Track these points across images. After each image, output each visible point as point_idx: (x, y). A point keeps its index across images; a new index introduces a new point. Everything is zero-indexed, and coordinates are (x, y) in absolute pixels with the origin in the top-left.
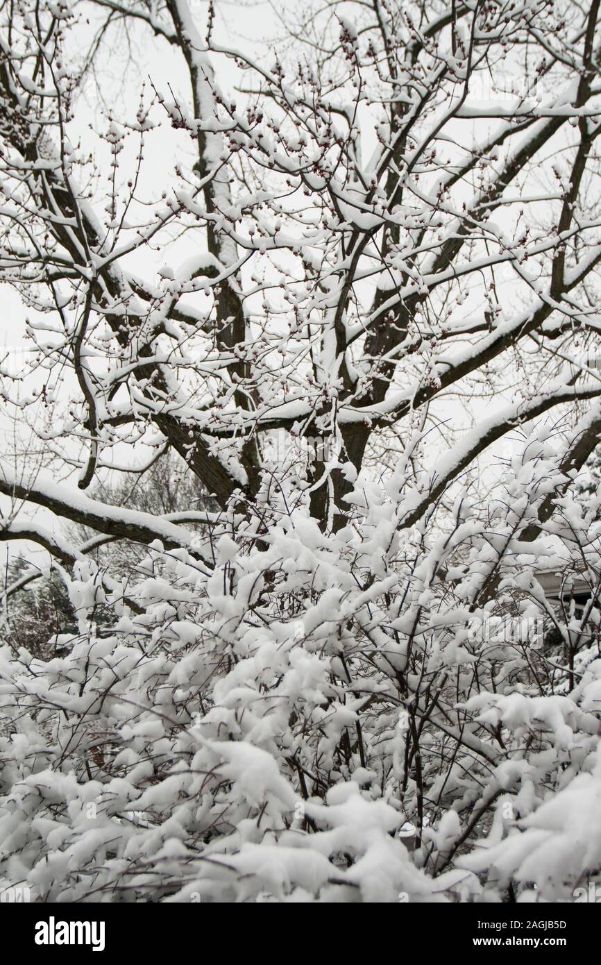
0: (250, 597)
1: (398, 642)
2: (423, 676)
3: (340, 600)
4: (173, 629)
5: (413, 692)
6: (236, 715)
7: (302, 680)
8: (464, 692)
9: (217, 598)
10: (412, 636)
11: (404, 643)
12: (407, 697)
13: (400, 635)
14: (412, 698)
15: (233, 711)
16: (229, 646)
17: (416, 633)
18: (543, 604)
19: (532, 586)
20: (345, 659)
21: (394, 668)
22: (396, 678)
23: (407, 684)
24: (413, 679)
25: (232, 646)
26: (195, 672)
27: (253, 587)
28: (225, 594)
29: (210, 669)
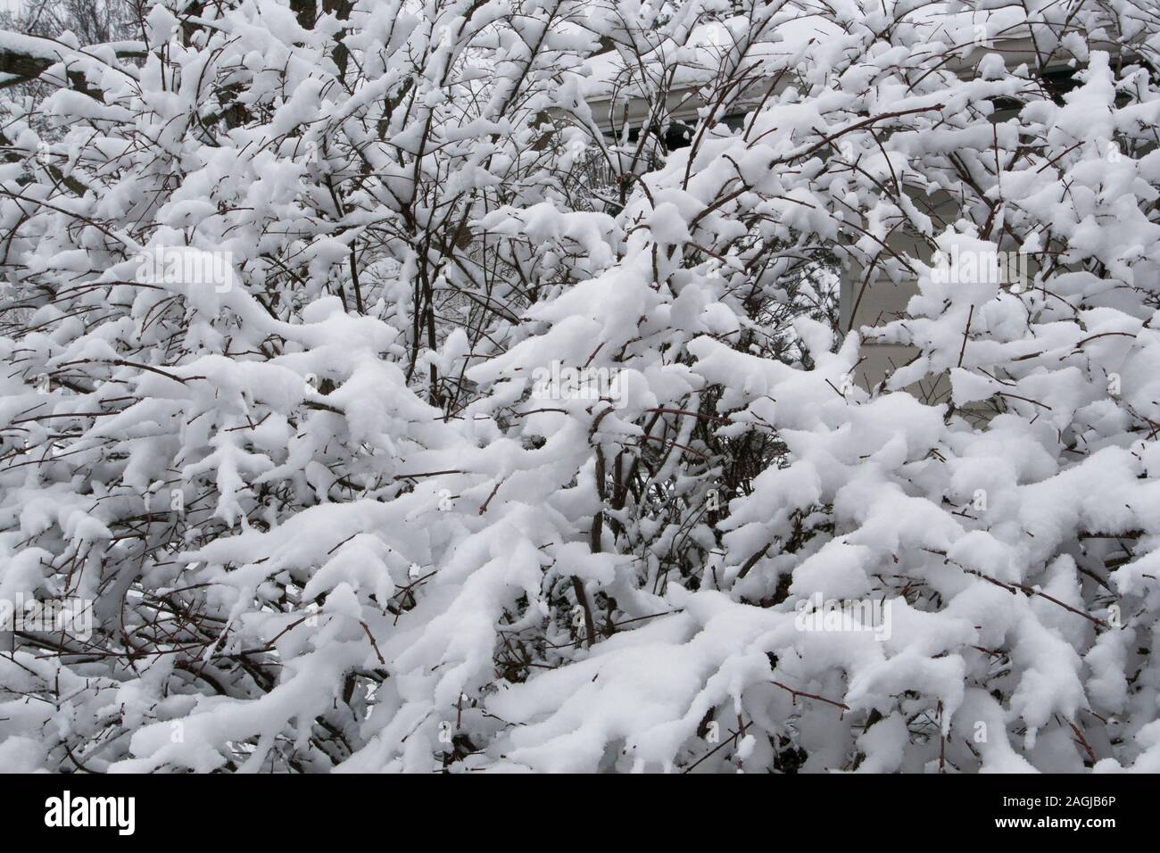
0: (198, 90)
1: (403, 165)
2: (435, 207)
3: (320, 94)
4: (98, 146)
5: (422, 229)
6: (186, 235)
7: (271, 190)
8: (492, 247)
9: (154, 95)
10: (420, 156)
11: (410, 167)
12: (415, 235)
13: (405, 155)
14: (421, 235)
15: (181, 231)
16: (175, 160)
17: (425, 152)
18: (589, 128)
19: (576, 104)
20: (334, 188)
21: (397, 199)
22: (402, 212)
23: (415, 221)
24: (421, 211)
25: (179, 160)
26: (132, 204)
27: (202, 76)
28: (164, 89)
29: (152, 197)
